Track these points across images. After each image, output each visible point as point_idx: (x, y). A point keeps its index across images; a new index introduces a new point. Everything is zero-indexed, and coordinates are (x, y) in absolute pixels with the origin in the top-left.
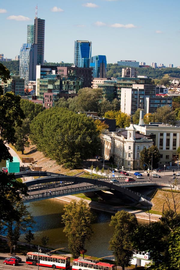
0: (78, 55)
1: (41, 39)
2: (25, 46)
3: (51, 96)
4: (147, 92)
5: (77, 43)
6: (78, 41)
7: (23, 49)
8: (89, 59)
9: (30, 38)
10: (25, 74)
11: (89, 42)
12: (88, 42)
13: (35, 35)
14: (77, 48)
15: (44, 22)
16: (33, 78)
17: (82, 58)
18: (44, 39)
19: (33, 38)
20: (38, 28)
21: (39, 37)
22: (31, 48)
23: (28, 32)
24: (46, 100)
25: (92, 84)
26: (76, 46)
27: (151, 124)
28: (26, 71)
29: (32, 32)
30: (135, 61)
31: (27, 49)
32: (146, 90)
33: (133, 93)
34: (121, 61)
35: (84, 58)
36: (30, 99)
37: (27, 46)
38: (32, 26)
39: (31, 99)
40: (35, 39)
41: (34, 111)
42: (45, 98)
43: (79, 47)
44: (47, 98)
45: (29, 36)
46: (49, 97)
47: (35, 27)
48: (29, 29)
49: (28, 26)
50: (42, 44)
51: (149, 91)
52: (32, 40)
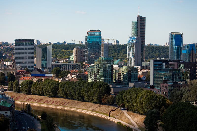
0: (172, 44)
1: (143, 32)
2: (131, 39)
3: (166, 86)
5: (171, 35)
6: (172, 33)
7: (130, 41)
8: (181, 47)
9: (134, 31)
10: (132, 60)
11: (181, 34)
13: (138, 29)
14: (171, 38)
15: (145, 19)
16: (138, 64)
17: (176, 46)
18: (145, 32)
19: (136, 31)
20: (140, 24)
21: (141, 31)
22: (136, 40)
23: (133, 27)
24: (162, 89)
26: (171, 37)
28: (132, 58)
29: (135, 27)
31: (133, 41)
35: (177, 46)
36: (148, 88)
37: (133, 39)
38: (136, 23)
39: (150, 88)
40: (138, 32)
41: (157, 100)
42: (162, 88)
43: (173, 37)
45: (134, 30)
47: (138, 23)
48: (133, 25)
49: (132, 22)
50: (144, 36)
52: (136, 33)
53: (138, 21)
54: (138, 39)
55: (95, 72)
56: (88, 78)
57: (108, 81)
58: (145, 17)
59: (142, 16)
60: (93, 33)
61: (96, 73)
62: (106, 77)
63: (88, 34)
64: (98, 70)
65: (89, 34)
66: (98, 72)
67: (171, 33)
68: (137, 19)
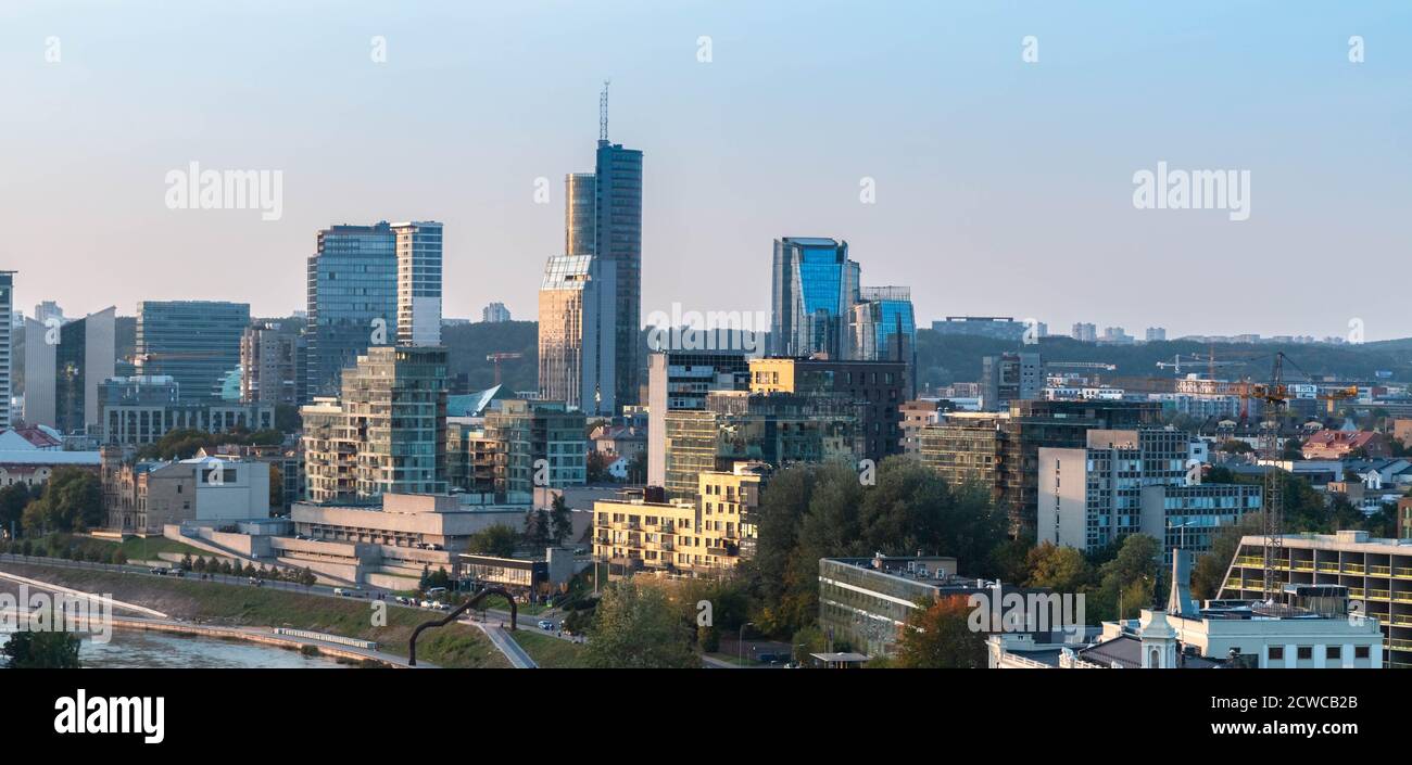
1: (626, 236)
3: (730, 490)
4: (1154, 463)
5: (785, 246)
6: (790, 242)
10: (564, 386)
11: (837, 244)
12: (833, 244)
13: (598, 217)
14: (785, 270)
15: (639, 162)
19: (590, 228)
20: (613, 187)
21: (617, 225)
22: (590, 273)
24: (710, 508)
25: (901, 433)
27: (1211, 605)
28: (567, 375)
30: (1011, 319)
31: (569, 277)
32: (1147, 456)
33: (1091, 468)
34: (949, 319)
38: (588, 181)
39: (641, 502)
40: (599, 235)
42: (706, 498)
44: (714, 499)
46: (724, 492)
47: (599, 181)
50: (632, 255)
51: (1160, 456)
53: (599, 171)
54: (599, 270)
55: (342, 433)
56: (307, 469)
57: (420, 482)
58: (640, 149)
59: (624, 147)
60: (352, 241)
61: (349, 440)
62: (407, 462)
63: (321, 248)
64: (363, 420)
65: (327, 244)
66: (363, 432)
67: (781, 241)
68: (595, 164)
